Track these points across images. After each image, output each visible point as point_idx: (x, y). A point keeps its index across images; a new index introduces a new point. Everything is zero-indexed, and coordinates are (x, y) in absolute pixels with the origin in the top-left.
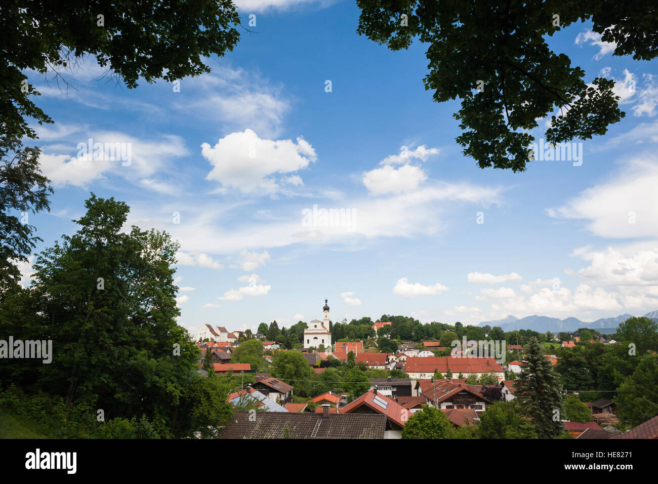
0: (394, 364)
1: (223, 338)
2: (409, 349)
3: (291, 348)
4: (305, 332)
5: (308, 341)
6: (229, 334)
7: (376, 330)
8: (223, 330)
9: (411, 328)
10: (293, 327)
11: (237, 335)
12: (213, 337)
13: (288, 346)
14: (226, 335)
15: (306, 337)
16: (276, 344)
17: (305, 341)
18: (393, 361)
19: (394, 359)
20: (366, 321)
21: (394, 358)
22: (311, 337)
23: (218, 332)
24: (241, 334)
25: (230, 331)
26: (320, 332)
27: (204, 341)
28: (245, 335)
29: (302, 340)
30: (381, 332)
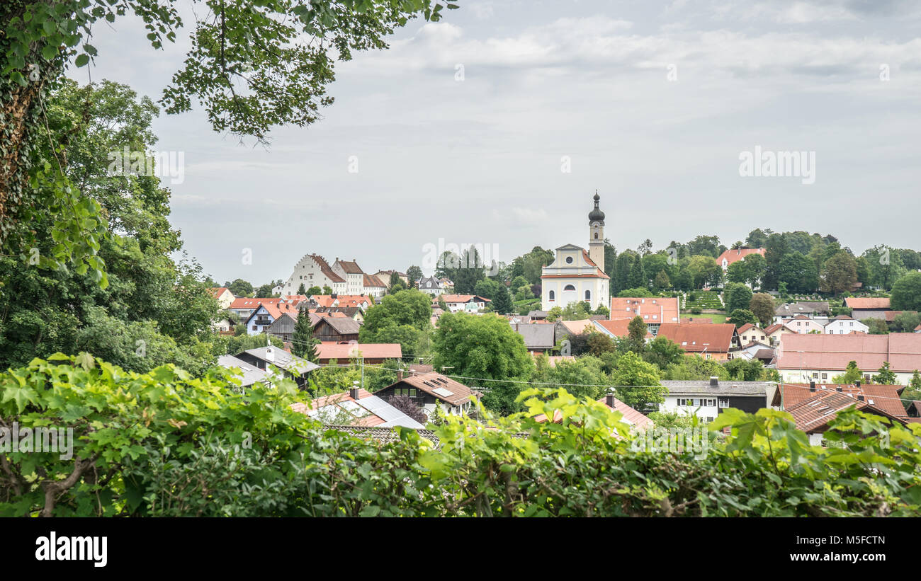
0: (754, 350)
1: (351, 288)
2: (803, 315)
3: (510, 310)
4: (545, 272)
5: (552, 294)
6: (366, 277)
7: (724, 267)
8: (352, 268)
9: (817, 263)
10: (519, 261)
11: (386, 280)
12: (330, 283)
13: (502, 305)
14: (359, 279)
15: (546, 286)
16: (477, 300)
17: (545, 295)
18: (754, 343)
19: (758, 339)
20: (706, 246)
21: (758, 334)
22: (559, 286)
23: (340, 273)
24: (395, 277)
25: (370, 273)
26: (580, 272)
27: (309, 295)
28: (406, 280)
29: (537, 291)
30: (738, 273)
